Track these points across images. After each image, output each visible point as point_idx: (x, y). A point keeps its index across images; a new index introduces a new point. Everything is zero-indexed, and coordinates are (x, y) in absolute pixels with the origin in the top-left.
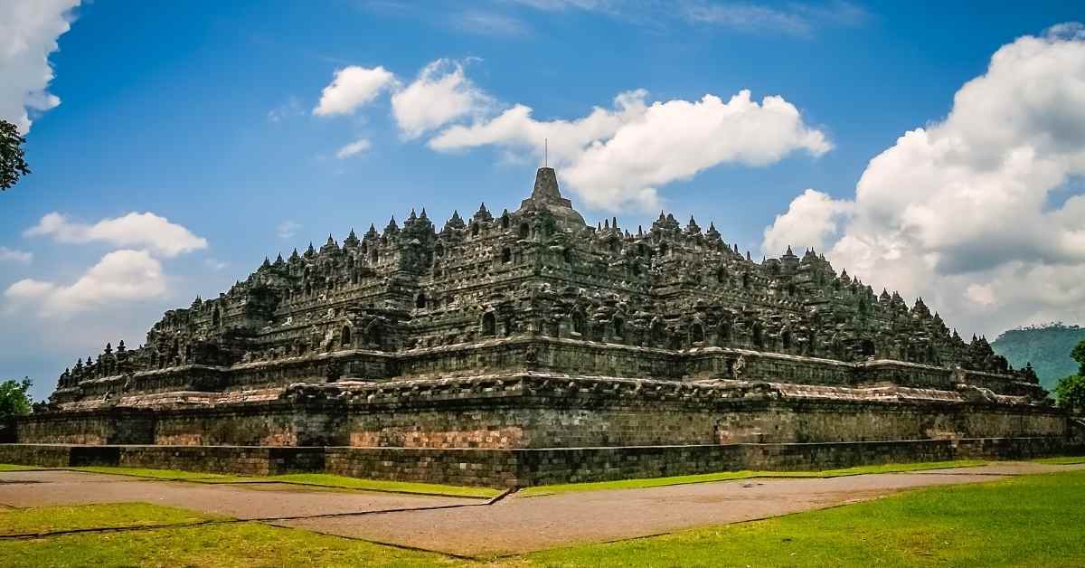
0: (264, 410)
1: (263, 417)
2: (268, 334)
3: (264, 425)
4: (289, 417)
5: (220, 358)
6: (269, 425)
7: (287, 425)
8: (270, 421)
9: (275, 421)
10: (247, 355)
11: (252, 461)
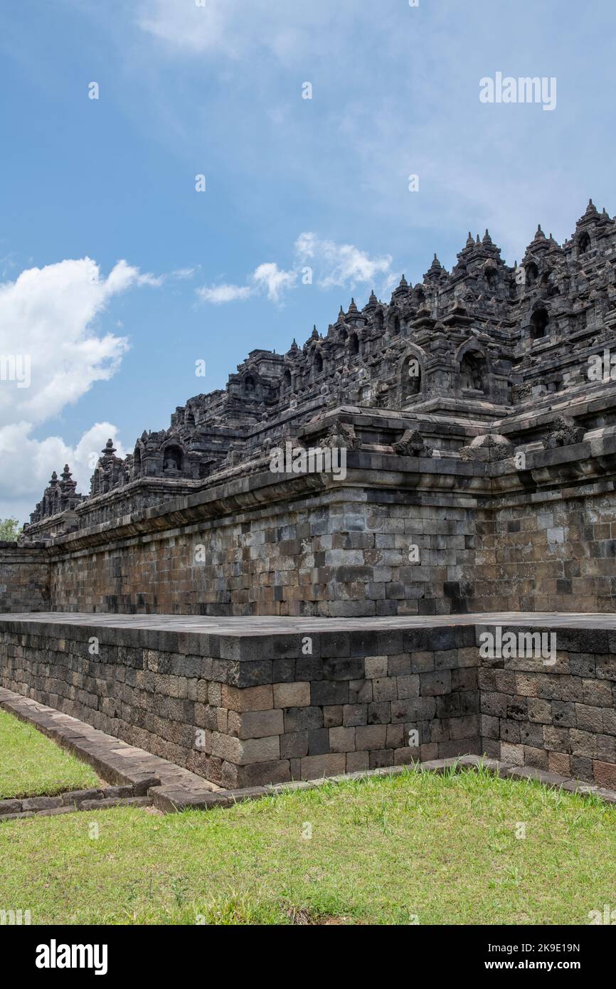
0: (238, 510)
1: (237, 532)
2: (261, 432)
3: (239, 556)
4: (313, 519)
5: (187, 465)
6: (254, 555)
7: (308, 548)
8: (255, 540)
9: (270, 538)
10: (229, 459)
11: (176, 686)
